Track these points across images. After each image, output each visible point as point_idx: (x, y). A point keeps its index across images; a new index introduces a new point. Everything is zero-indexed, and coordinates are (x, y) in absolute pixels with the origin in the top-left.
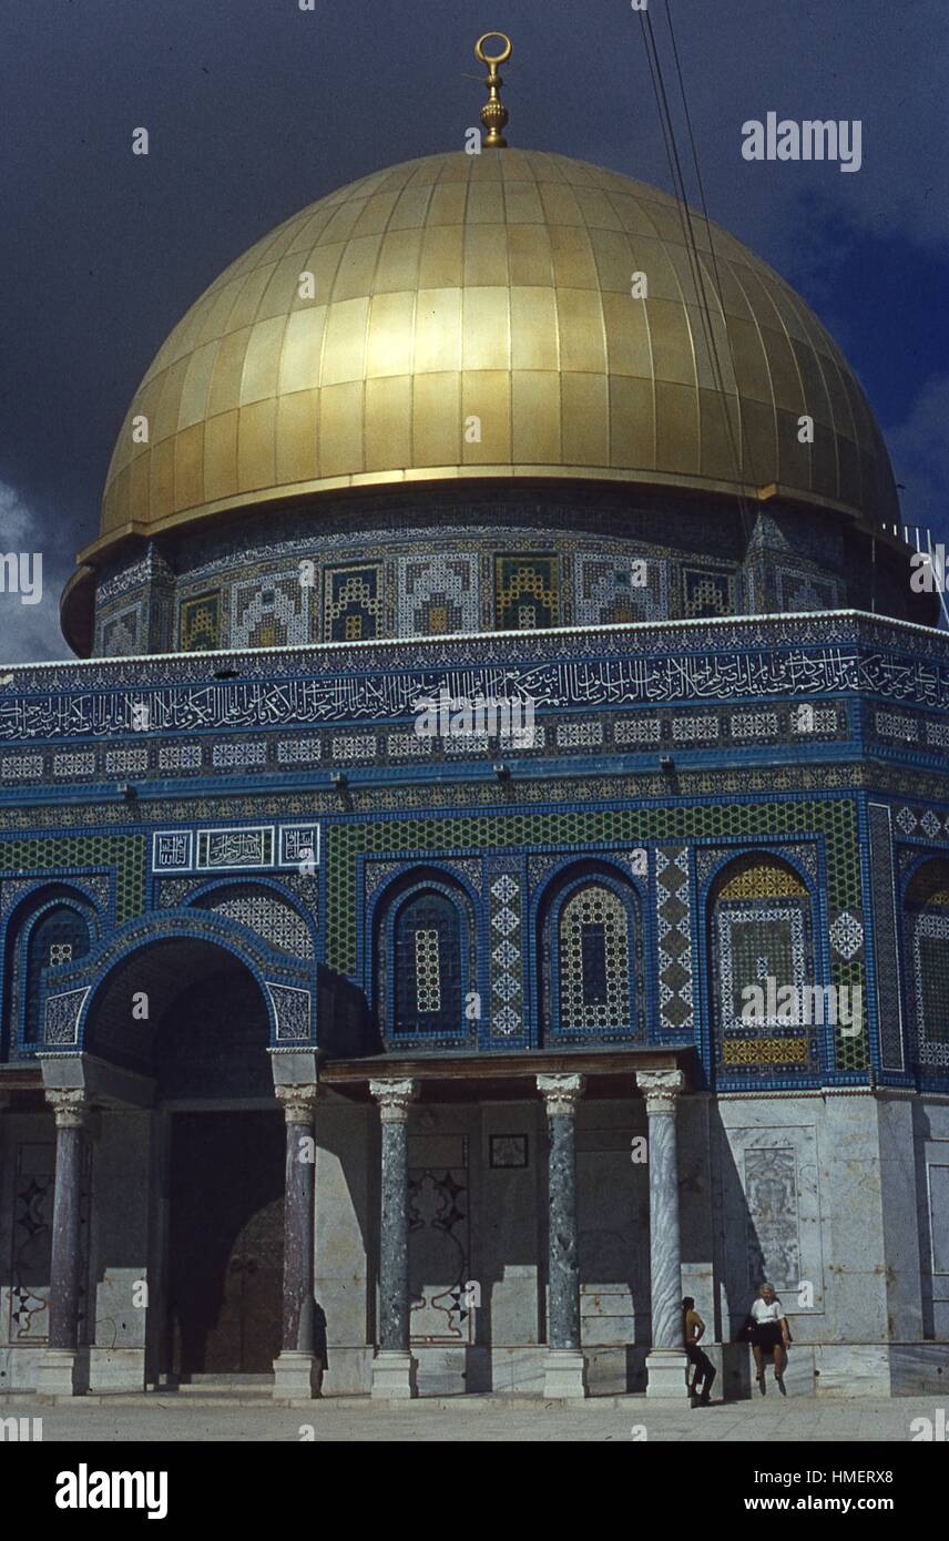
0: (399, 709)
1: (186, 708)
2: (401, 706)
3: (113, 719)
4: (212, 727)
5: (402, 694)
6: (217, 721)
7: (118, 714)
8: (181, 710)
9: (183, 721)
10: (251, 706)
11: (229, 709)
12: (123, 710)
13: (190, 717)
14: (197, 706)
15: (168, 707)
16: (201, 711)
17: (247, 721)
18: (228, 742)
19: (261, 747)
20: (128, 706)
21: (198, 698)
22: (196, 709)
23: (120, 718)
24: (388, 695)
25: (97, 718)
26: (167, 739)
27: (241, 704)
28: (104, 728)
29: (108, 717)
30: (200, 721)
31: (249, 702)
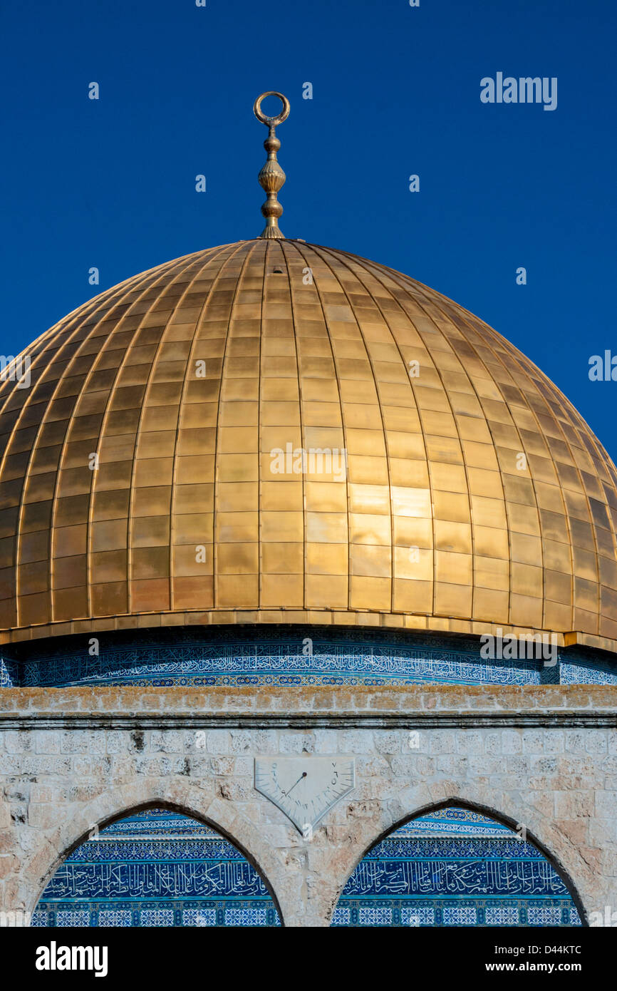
0: (367, 889)
1: (203, 878)
2: (369, 886)
3: (145, 884)
4: (223, 894)
5: (370, 877)
6: (227, 890)
7: (150, 881)
8: (199, 880)
9: (201, 888)
10: (254, 880)
11: (237, 881)
12: (153, 877)
13: (206, 886)
14: (211, 877)
15: (189, 877)
16: (215, 882)
17: (251, 891)
18: (236, 907)
19: (262, 912)
20: (158, 876)
21: (213, 872)
22: (211, 880)
23: (151, 884)
24: (359, 877)
25: (132, 883)
26: (188, 902)
27: (246, 878)
28: (139, 891)
29: (142, 883)
30: (214, 890)
31: (252, 877)
